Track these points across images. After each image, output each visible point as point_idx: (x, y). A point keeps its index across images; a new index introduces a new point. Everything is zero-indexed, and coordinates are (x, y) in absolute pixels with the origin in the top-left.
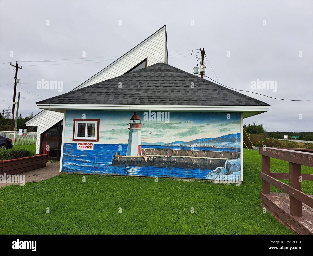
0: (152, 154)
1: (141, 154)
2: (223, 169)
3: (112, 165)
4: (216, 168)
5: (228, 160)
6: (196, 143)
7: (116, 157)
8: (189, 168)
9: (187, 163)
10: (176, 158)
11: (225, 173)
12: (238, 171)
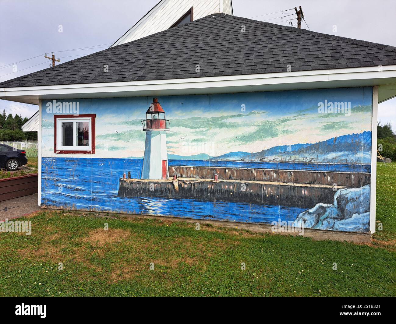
0: (187, 177)
1: (167, 176)
2: (330, 207)
3: (119, 195)
4: (315, 206)
5: (342, 190)
6: (272, 154)
7: (125, 181)
8: (259, 204)
9: (255, 195)
10: (233, 184)
11: (334, 216)
12: (364, 213)
